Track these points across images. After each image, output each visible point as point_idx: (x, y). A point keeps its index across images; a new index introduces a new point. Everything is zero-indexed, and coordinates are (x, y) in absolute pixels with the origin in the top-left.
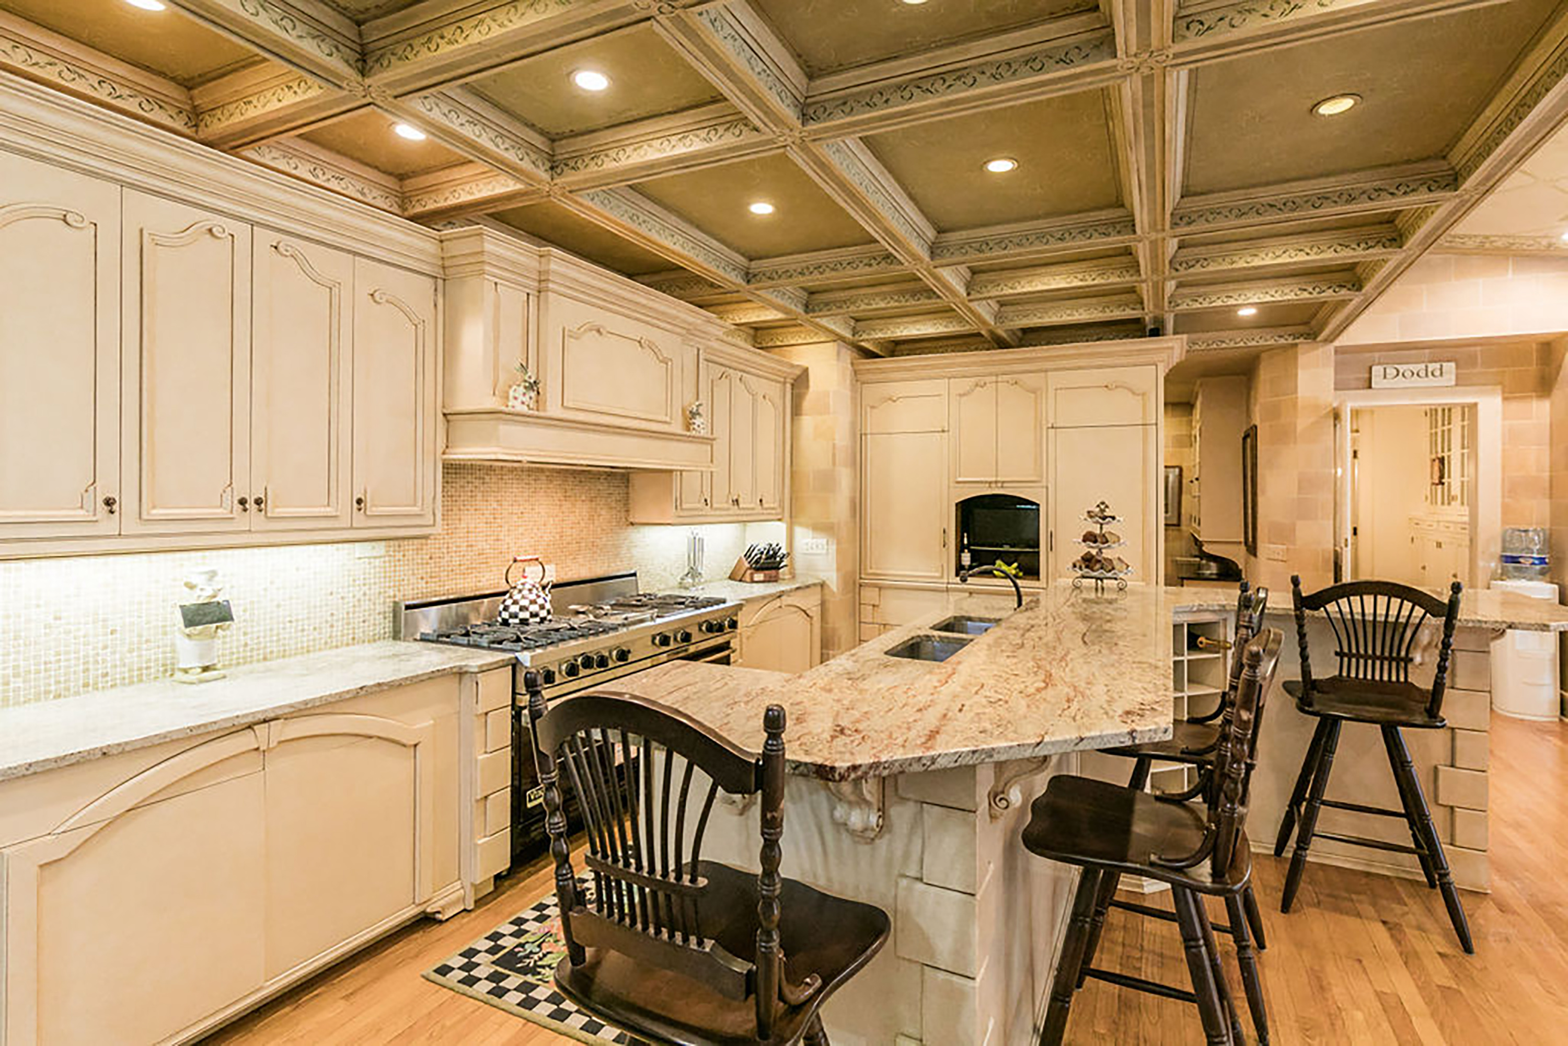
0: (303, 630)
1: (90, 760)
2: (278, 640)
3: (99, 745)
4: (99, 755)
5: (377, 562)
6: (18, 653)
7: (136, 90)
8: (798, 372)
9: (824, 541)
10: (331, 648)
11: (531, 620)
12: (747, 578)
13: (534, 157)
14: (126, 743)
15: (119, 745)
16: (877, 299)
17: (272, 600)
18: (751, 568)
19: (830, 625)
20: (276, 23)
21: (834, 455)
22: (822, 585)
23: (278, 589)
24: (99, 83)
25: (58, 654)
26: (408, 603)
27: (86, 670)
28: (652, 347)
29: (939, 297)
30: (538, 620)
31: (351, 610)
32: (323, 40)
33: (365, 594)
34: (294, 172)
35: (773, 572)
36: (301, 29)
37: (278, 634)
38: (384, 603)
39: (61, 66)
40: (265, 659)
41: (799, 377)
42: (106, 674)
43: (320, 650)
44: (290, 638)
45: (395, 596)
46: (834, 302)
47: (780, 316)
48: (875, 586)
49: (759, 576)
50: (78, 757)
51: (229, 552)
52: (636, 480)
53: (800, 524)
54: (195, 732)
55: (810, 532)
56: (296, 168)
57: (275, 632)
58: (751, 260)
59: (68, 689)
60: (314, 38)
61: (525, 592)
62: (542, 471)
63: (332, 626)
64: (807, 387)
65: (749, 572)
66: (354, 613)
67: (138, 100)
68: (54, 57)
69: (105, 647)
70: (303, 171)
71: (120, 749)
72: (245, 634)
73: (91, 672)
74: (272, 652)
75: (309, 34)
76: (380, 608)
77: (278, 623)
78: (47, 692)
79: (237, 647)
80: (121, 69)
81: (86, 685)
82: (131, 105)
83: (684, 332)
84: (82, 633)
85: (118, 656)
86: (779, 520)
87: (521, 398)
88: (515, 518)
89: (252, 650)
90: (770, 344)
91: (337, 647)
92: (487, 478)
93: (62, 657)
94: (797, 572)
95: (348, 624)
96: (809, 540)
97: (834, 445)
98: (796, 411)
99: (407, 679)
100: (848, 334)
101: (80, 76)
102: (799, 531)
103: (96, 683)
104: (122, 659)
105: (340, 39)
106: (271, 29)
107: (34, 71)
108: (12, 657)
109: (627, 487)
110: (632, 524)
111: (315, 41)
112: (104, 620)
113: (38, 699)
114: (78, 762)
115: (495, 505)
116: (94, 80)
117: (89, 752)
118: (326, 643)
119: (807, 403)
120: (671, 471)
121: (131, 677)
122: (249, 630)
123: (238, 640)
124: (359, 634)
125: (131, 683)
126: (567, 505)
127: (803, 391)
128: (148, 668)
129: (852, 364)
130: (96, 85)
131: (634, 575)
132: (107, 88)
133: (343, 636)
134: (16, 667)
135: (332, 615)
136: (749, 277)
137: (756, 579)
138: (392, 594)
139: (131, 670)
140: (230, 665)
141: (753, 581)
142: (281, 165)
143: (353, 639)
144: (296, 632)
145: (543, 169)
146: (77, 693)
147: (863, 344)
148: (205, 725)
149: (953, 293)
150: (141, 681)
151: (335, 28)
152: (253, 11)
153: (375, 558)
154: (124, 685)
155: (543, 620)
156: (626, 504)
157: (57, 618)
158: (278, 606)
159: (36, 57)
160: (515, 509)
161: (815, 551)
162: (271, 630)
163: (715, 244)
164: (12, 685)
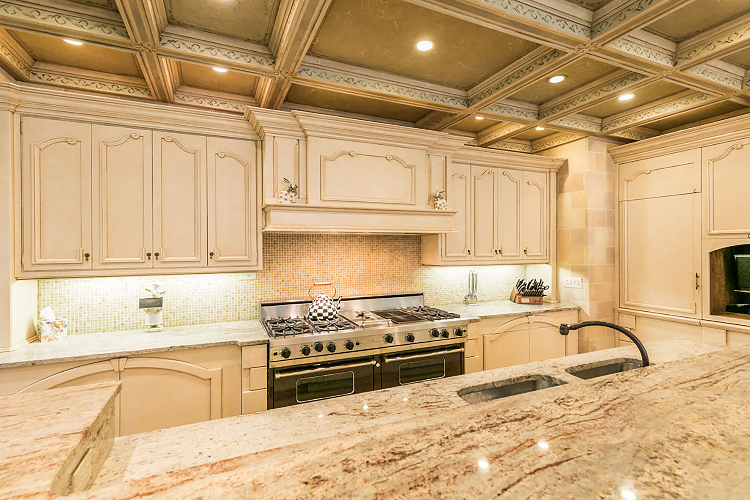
0: (212, 312)
1: (28, 366)
2: (200, 316)
3: (31, 360)
4: (31, 364)
5: (252, 282)
6: (89, 313)
7: (127, 85)
8: (560, 163)
9: (581, 279)
10: (227, 321)
11: (318, 318)
12: (517, 300)
13: (258, 58)
14: (44, 361)
15: (41, 361)
16: (590, 95)
17: (196, 298)
18: (519, 294)
19: (585, 339)
20: (77, 25)
21: (587, 218)
22: (579, 310)
23: (200, 293)
24: (112, 86)
25: (104, 315)
26: (263, 303)
27: (115, 322)
28: (395, 158)
29: (644, 76)
30: (322, 318)
31: (237, 304)
32: (105, 27)
33: (245, 297)
34: (200, 105)
35: (538, 298)
36: (91, 24)
37: (200, 313)
38: (256, 302)
39: (97, 83)
40: (193, 324)
41: (562, 167)
42: (123, 324)
43: (221, 322)
44: (206, 315)
45: (262, 299)
46: (557, 107)
47: (522, 126)
48: (631, 314)
49: (526, 300)
50: (21, 364)
51: (176, 276)
52: (424, 240)
53: (565, 267)
54: (77, 359)
55: (570, 272)
56: (201, 103)
57: (198, 312)
58: (467, 90)
59: (108, 329)
60: (99, 27)
61: (319, 302)
62: (355, 236)
63: (227, 311)
64: (568, 173)
65: (518, 296)
66: (239, 305)
67: (128, 90)
68: (94, 80)
69: (122, 313)
70: (206, 104)
71: (41, 363)
72: (184, 312)
73: (117, 323)
74: (196, 321)
75: (96, 26)
76: (253, 304)
77: (200, 308)
78: (100, 329)
79: (180, 317)
80: (117, 78)
81: (115, 328)
82: (125, 92)
83: (427, 147)
84: (113, 307)
85: (128, 317)
86: (547, 263)
87: (284, 197)
88: (337, 262)
89: (187, 319)
90: (542, 149)
91: (230, 321)
92: (318, 241)
93: (106, 316)
94: (561, 299)
95: (236, 311)
96: (569, 278)
97: (587, 210)
98: (560, 190)
99: (200, 345)
100: (595, 129)
101: (105, 85)
102: (562, 271)
103: (119, 327)
104: (129, 319)
105: (113, 23)
106: (73, 29)
107: (87, 88)
108: (87, 314)
109: (420, 244)
110: (423, 265)
111: (101, 28)
112: (122, 302)
113: (96, 332)
114: (21, 366)
115: (323, 255)
116: (110, 86)
117: (26, 362)
118: (224, 319)
119: (568, 184)
120: (437, 234)
121: (133, 326)
122: (185, 310)
123: (180, 315)
124: (242, 315)
125: (134, 329)
126: (373, 255)
127: (565, 175)
128: (140, 323)
129: (608, 151)
130: (111, 88)
131: (422, 294)
132: (115, 87)
133: (233, 316)
134: (88, 318)
135: (227, 306)
136: (468, 102)
137: (523, 302)
138: (260, 298)
139: (133, 324)
140: (177, 325)
141: (520, 303)
142: (195, 103)
143: (239, 318)
144: (209, 313)
145: (266, 64)
146: (112, 331)
147: (615, 135)
148: (83, 357)
149: (659, 68)
150: (137, 328)
151: (109, 18)
152: (63, 22)
153: (251, 280)
154: (130, 329)
155: (325, 318)
156: (419, 253)
157: (104, 300)
158: (200, 300)
159: (88, 82)
160: (337, 257)
161: (572, 286)
162: (196, 311)
163: (428, 85)
164: (87, 326)
